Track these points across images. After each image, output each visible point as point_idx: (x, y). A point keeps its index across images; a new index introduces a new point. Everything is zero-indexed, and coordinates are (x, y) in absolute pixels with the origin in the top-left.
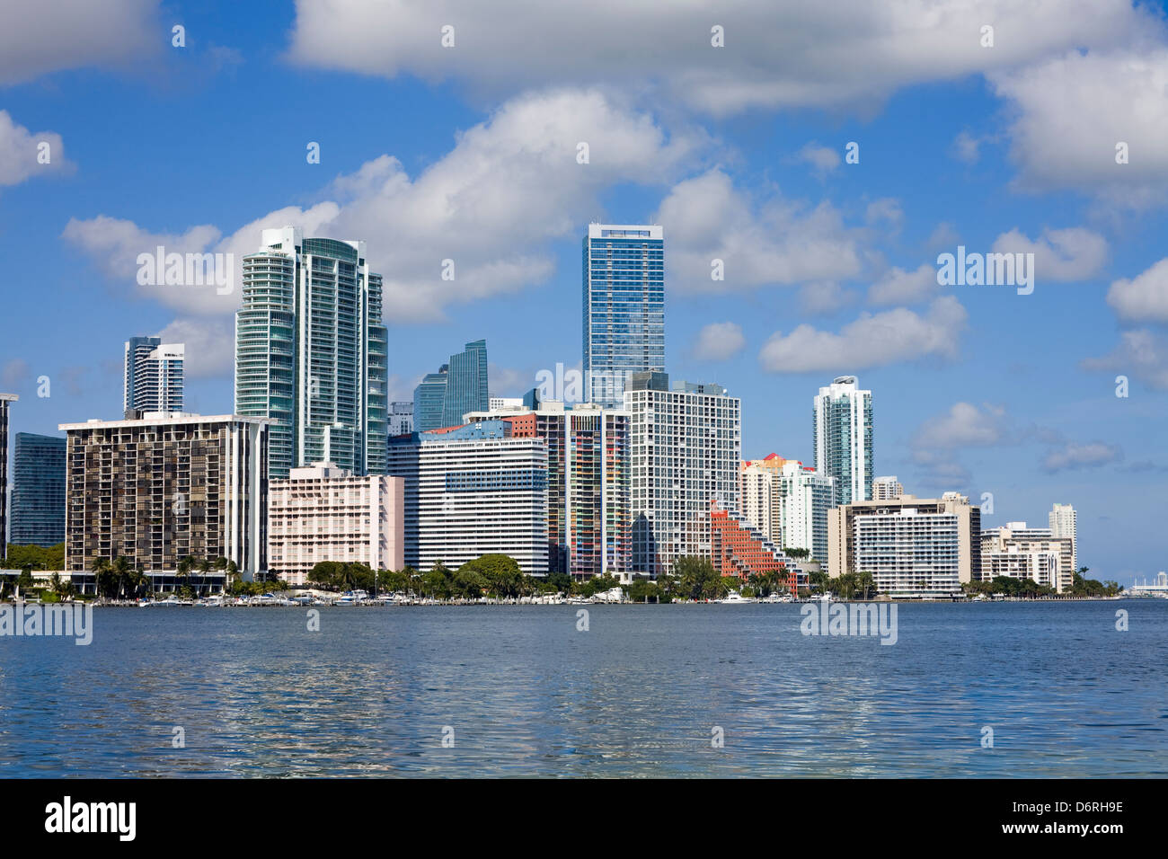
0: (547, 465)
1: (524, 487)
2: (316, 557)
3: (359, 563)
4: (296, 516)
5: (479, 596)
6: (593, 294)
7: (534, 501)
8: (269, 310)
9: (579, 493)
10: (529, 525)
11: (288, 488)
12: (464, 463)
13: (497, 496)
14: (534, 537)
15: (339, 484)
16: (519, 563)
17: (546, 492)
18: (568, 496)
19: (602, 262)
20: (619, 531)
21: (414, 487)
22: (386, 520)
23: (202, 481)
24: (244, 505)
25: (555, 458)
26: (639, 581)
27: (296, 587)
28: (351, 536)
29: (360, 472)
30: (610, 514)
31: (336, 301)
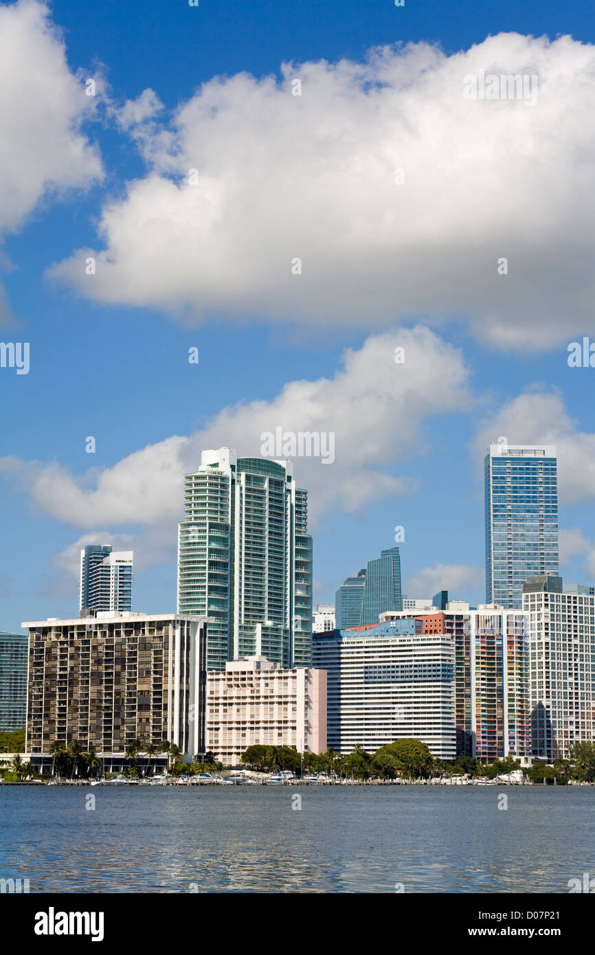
0: (454, 659)
1: (434, 679)
2: (249, 742)
3: (286, 746)
4: (231, 704)
5: (394, 777)
6: (494, 506)
7: (443, 692)
8: (207, 521)
9: (483, 684)
10: (439, 713)
11: (224, 679)
12: (380, 657)
13: (410, 687)
14: (443, 723)
15: (269, 675)
16: (430, 747)
17: (454, 683)
18: (474, 687)
19: (503, 478)
20: (520, 719)
21: (336, 679)
22: (311, 708)
23: (148, 673)
24: (185, 694)
25: (461, 653)
26: (538, 765)
27: (231, 768)
28: (280, 722)
29: (287, 665)
30: (511, 703)
31: (267, 514)
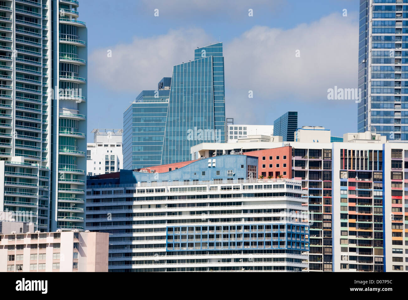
1: (275, 247)
9: (352, 258)
12: (192, 213)
13: (237, 260)
17: (306, 255)
21: (123, 247)
29: (46, 226)
